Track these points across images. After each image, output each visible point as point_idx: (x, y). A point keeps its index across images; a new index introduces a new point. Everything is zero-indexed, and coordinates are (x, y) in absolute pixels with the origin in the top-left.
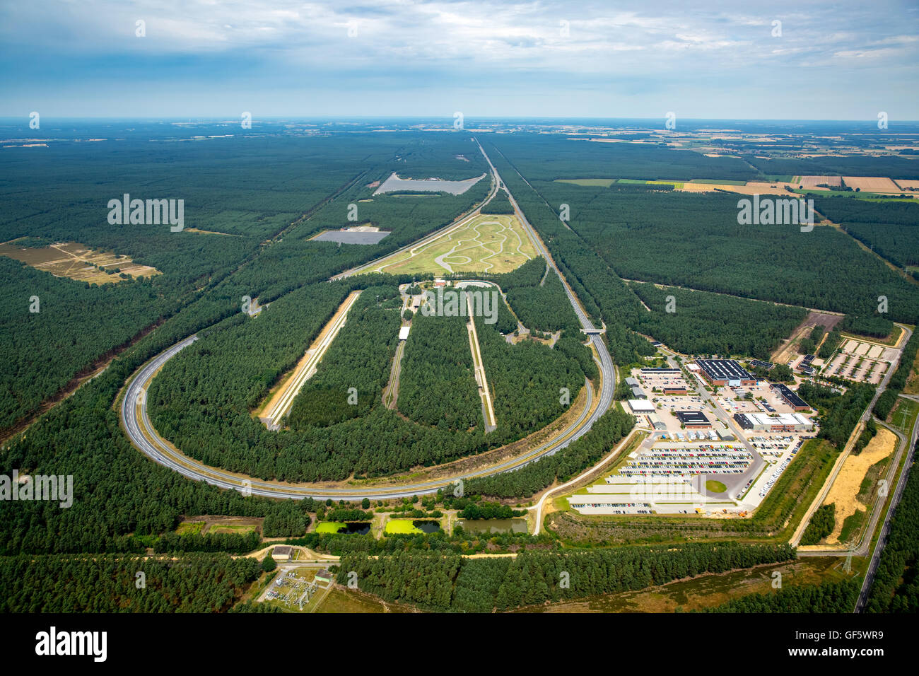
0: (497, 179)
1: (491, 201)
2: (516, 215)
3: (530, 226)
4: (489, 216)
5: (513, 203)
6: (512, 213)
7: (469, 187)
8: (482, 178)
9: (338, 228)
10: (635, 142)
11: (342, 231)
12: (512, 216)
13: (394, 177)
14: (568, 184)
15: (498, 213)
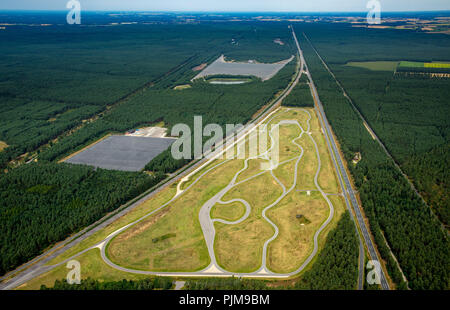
0: (302, 61)
1: (294, 89)
2: (316, 108)
3: (330, 127)
4: (289, 109)
5: (314, 92)
6: (312, 106)
7: (277, 71)
8: (290, 60)
9: (123, 131)
10: (398, 28)
11: (127, 135)
12: (312, 110)
13: (222, 59)
14: (361, 69)
15: (299, 106)
